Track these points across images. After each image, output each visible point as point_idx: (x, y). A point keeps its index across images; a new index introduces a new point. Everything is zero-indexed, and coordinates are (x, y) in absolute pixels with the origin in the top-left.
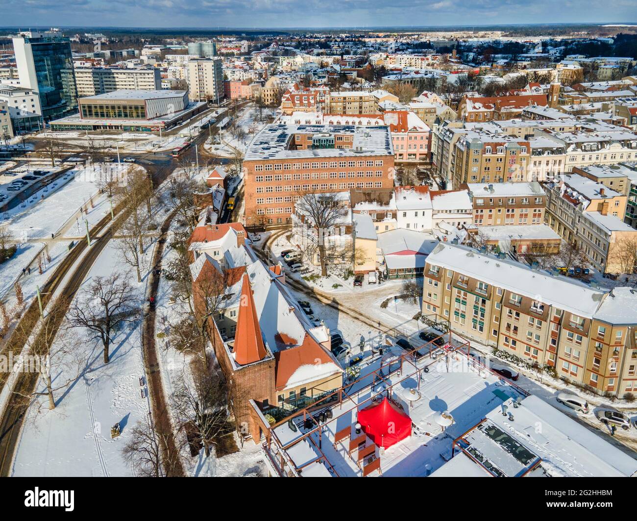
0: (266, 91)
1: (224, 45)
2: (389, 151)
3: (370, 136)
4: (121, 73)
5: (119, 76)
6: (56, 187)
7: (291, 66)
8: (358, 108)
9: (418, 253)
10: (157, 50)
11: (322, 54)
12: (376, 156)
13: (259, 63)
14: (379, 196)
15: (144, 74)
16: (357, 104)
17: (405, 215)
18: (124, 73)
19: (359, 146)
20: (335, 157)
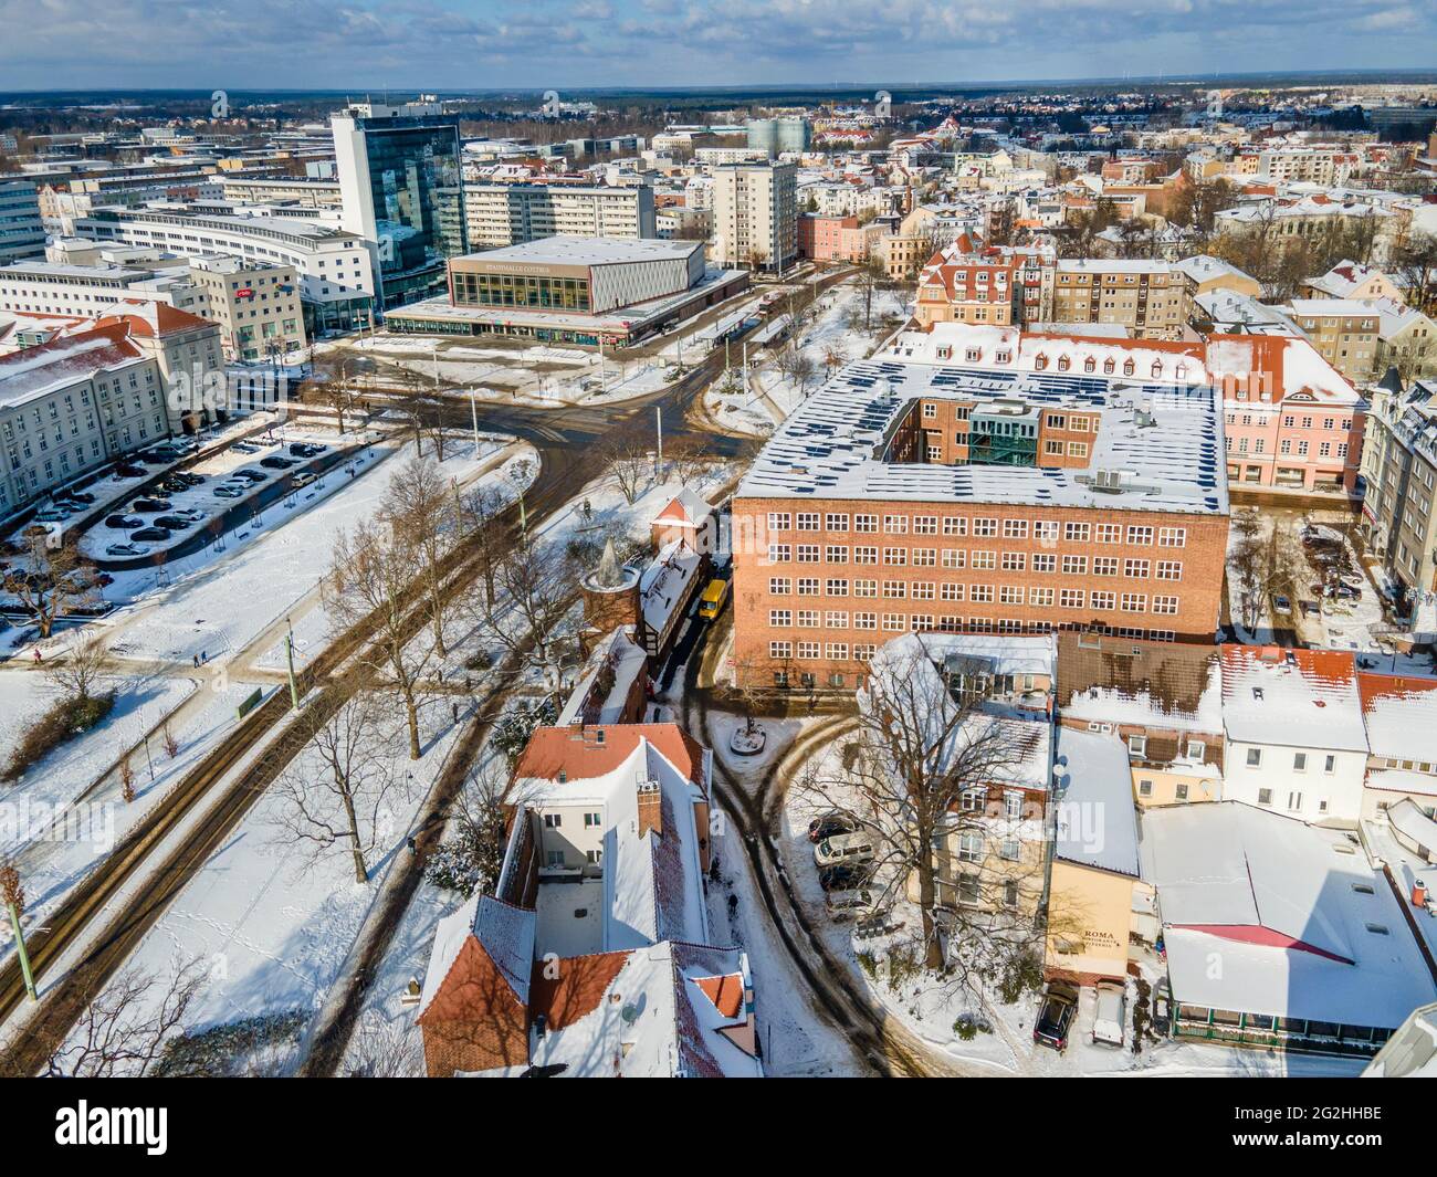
0: (897, 245)
1: (835, 125)
2: (1213, 493)
3: (1153, 424)
4: (567, 196)
5: (564, 201)
6: (319, 494)
7: (980, 176)
8: (1135, 305)
9: (1299, 945)
10: (685, 137)
11: (1064, 146)
12: (1163, 513)
13: (903, 170)
14: (1161, 672)
15: (616, 197)
16: (1132, 295)
17: (1254, 758)
18: (574, 196)
19: (1109, 469)
20: (1023, 505)
